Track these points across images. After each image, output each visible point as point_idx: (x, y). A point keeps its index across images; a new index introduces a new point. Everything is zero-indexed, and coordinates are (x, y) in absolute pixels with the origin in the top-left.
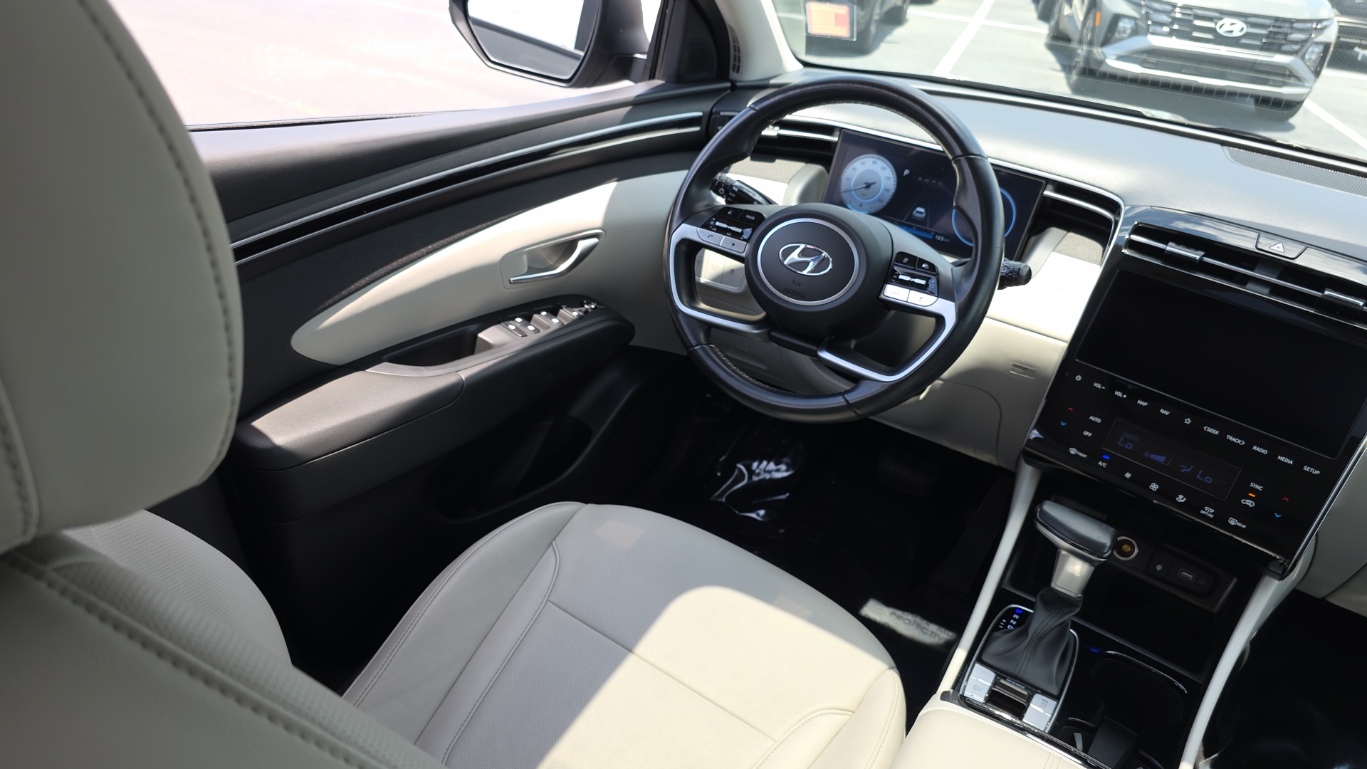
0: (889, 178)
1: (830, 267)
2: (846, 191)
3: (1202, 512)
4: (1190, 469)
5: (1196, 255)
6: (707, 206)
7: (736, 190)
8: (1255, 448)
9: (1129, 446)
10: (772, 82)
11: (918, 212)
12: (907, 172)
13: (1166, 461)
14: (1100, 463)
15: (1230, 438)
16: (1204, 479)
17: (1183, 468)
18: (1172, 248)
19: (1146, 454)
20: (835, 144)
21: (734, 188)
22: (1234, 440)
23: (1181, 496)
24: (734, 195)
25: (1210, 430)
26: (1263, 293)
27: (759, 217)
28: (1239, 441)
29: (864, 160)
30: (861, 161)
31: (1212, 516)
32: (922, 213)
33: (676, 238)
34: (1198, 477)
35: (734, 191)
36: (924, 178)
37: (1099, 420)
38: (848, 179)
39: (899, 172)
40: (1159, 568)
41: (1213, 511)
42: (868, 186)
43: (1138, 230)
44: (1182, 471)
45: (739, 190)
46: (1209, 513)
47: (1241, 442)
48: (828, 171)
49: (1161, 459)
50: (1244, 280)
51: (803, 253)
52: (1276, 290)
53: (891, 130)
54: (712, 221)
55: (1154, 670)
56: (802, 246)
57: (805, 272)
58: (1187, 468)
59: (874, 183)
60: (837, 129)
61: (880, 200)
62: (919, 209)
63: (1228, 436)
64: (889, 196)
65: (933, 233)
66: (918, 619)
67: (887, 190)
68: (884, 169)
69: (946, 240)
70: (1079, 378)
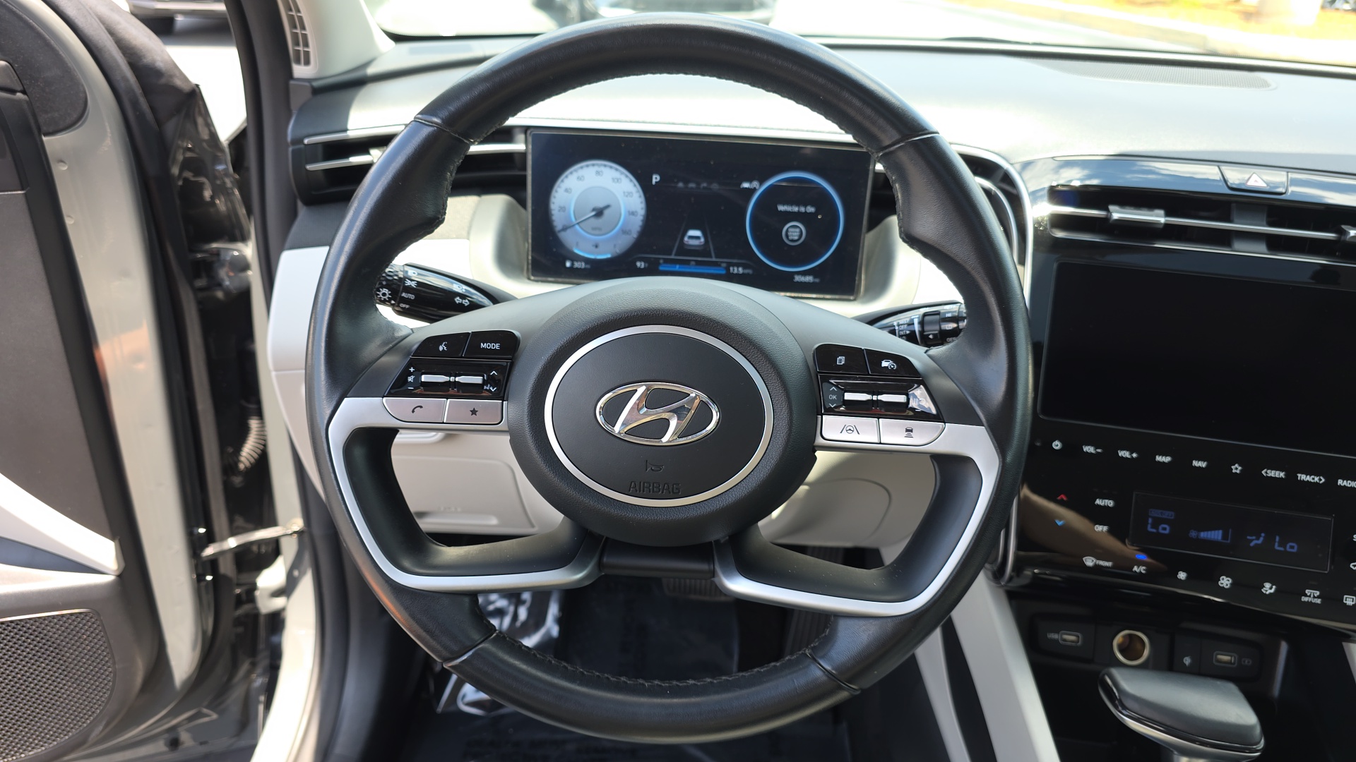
0: (629, 194)
1: (715, 417)
2: (565, 229)
3: (1304, 599)
4: (1261, 539)
5: (1158, 217)
6: (385, 343)
8: (1340, 482)
9: (1165, 529)
11: (691, 237)
12: (656, 178)
13: (1225, 536)
14: (1135, 568)
15: (1302, 477)
16: (1285, 547)
17: (1252, 540)
18: (1117, 214)
19: (1193, 534)
20: (523, 155)
22: (1309, 478)
23: (1267, 585)
25: (1272, 474)
26: (1259, 251)
27: (508, 342)
28: (1316, 479)
29: (581, 173)
30: (575, 175)
31: (1319, 601)
32: (698, 238)
33: (337, 434)
34: (1277, 547)
35: (409, 289)
36: (686, 182)
37: (1110, 503)
38: (562, 209)
39: (642, 179)
40: (1187, 660)
41: (1317, 593)
42: (599, 213)
43: (1057, 194)
44: (1252, 544)
46: (1314, 597)
47: (1320, 480)
48: (523, 203)
49: (1216, 535)
50: (1225, 238)
51: (652, 400)
52: (1275, 243)
54: (411, 374)
56: (641, 390)
57: (665, 439)
58: (1258, 539)
59: (608, 207)
60: (517, 130)
61: (625, 232)
62: (692, 233)
63: (1299, 475)
64: (637, 222)
65: (724, 265)
67: (633, 213)
68: (618, 180)
69: (747, 271)
70: (1057, 445)
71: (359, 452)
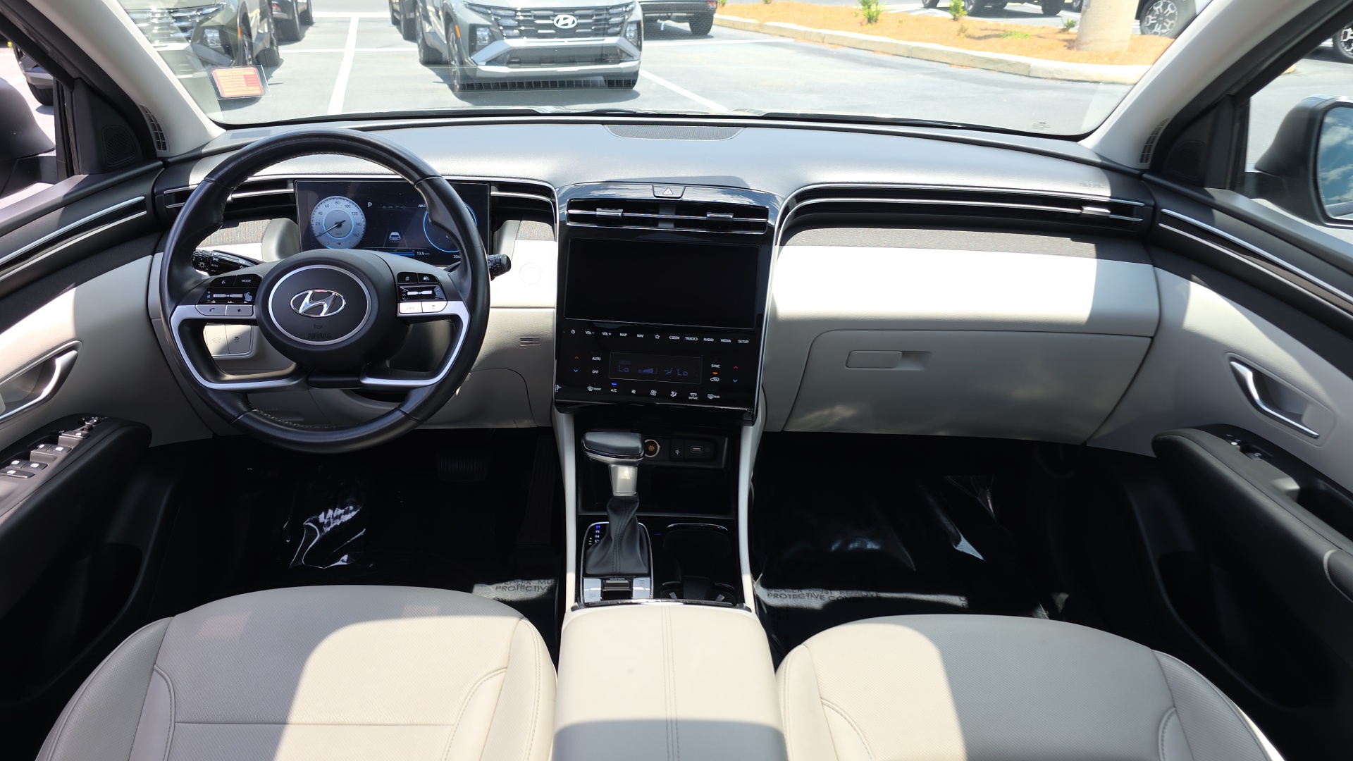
0: (356, 213)
1: (344, 303)
2: (320, 235)
3: (690, 398)
4: (671, 371)
5: (618, 213)
6: (196, 282)
7: (217, 260)
8: (705, 339)
9: (627, 370)
10: (204, 150)
11: (393, 236)
12: (370, 204)
13: (654, 371)
14: (612, 390)
15: (687, 338)
16: (682, 374)
17: (667, 372)
18: (600, 212)
19: (640, 371)
20: (293, 194)
21: (214, 259)
22: (691, 339)
23: (673, 393)
24: (217, 266)
25: (674, 338)
26: (670, 227)
27: (255, 278)
28: (694, 339)
29: (327, 203)
30: (324, 204)
31: (697, 398)
32: (397, 236)
33: (175, 321)
34: (678, 374)
35: (215, 262)
36: (387, 206)
37: (599, 359)
38: (318, 224)
39: (362, 205)
40: (677, 452)
41: (696, 394)
42: (339, 225)
43: (572, 205)
44: (667, 374)
45: (220, 259)
46: (694, 397)
47: (696, 339)
48: (296, 221)
49: (651, 371)
50: (655, 222)
51: (313, 298)
52: (678, 223)
53: (341, 171)
54: (209, 294)
55: (702, 524)
56: (310, 292)
57: (322, 315)
59: (344, 221)
60: (289, 181)
61: (355, 235)
62: (393, 234)
64: (362, 229)
65: (413, 251)
66: (520, 582)
67: (359, 224)
68: (348, 206)
69: (426, 254)
70: (573, 332)
71: (187, 328)
